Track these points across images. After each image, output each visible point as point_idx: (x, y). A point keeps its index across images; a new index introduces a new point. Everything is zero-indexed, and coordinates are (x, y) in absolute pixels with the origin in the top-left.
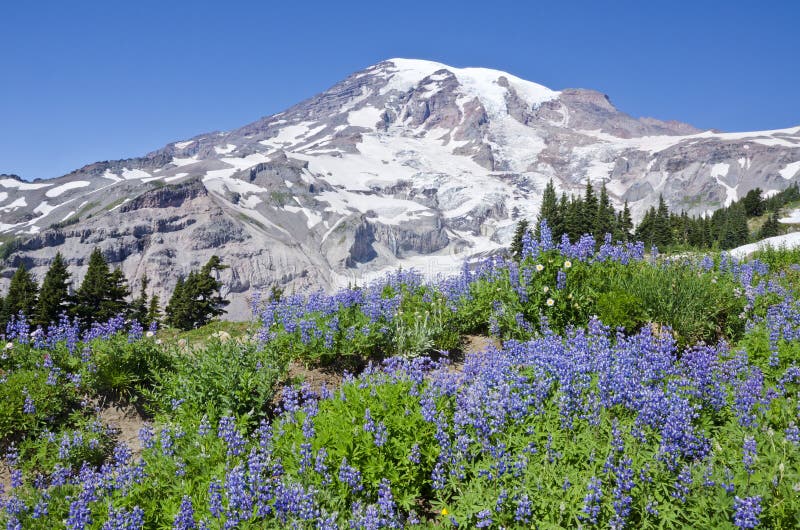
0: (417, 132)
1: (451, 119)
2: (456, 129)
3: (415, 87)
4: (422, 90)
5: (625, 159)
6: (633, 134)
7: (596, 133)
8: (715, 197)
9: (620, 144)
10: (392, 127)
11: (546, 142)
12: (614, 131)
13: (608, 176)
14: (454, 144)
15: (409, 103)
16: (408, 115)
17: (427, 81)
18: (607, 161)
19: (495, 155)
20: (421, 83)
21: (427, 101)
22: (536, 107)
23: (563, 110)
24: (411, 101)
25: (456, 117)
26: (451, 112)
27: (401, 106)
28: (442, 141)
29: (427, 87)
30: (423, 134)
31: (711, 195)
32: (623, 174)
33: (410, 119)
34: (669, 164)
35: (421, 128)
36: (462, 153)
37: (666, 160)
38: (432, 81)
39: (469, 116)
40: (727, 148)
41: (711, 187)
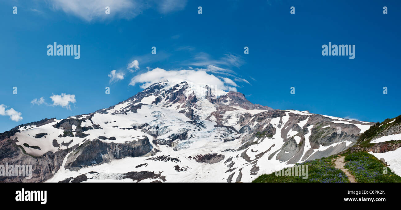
0: (169, 105)
1: (182, 100)
2: (183, 104)
3: (172, 88)
4: (175, 89)
5: (243, 116)
6: (250, 108)
7: (238, 108)
8: (271, 133)
9: (243, 111)
10: (159, 103)
11: (217, 109)
12: (243, 107)
13: (236, 123)
14: (181, 109)
15: (169, 94)
16: (167, 98)
17: (177, 86)
18: (238, 117)
19: (194, 113)
20: (175, 86)
21: (174, 93)
22: (218, 97)
23: (228, 99)
24: (170, 93)
25: (184, 99)
26: (183, 97)
27: (165, 95)
28: (177, 108)
29: (177, 88)
30: (171, 106)
31: (269, 132)
32: (242, 123)
33: (168, 100)
34: (258, 119)
35: (171, 103)
36: (182, 113)
37: (257, 117)
38: (179, 86)
39: (189, 99)
40: (279, 113)
41: (270, 128)
